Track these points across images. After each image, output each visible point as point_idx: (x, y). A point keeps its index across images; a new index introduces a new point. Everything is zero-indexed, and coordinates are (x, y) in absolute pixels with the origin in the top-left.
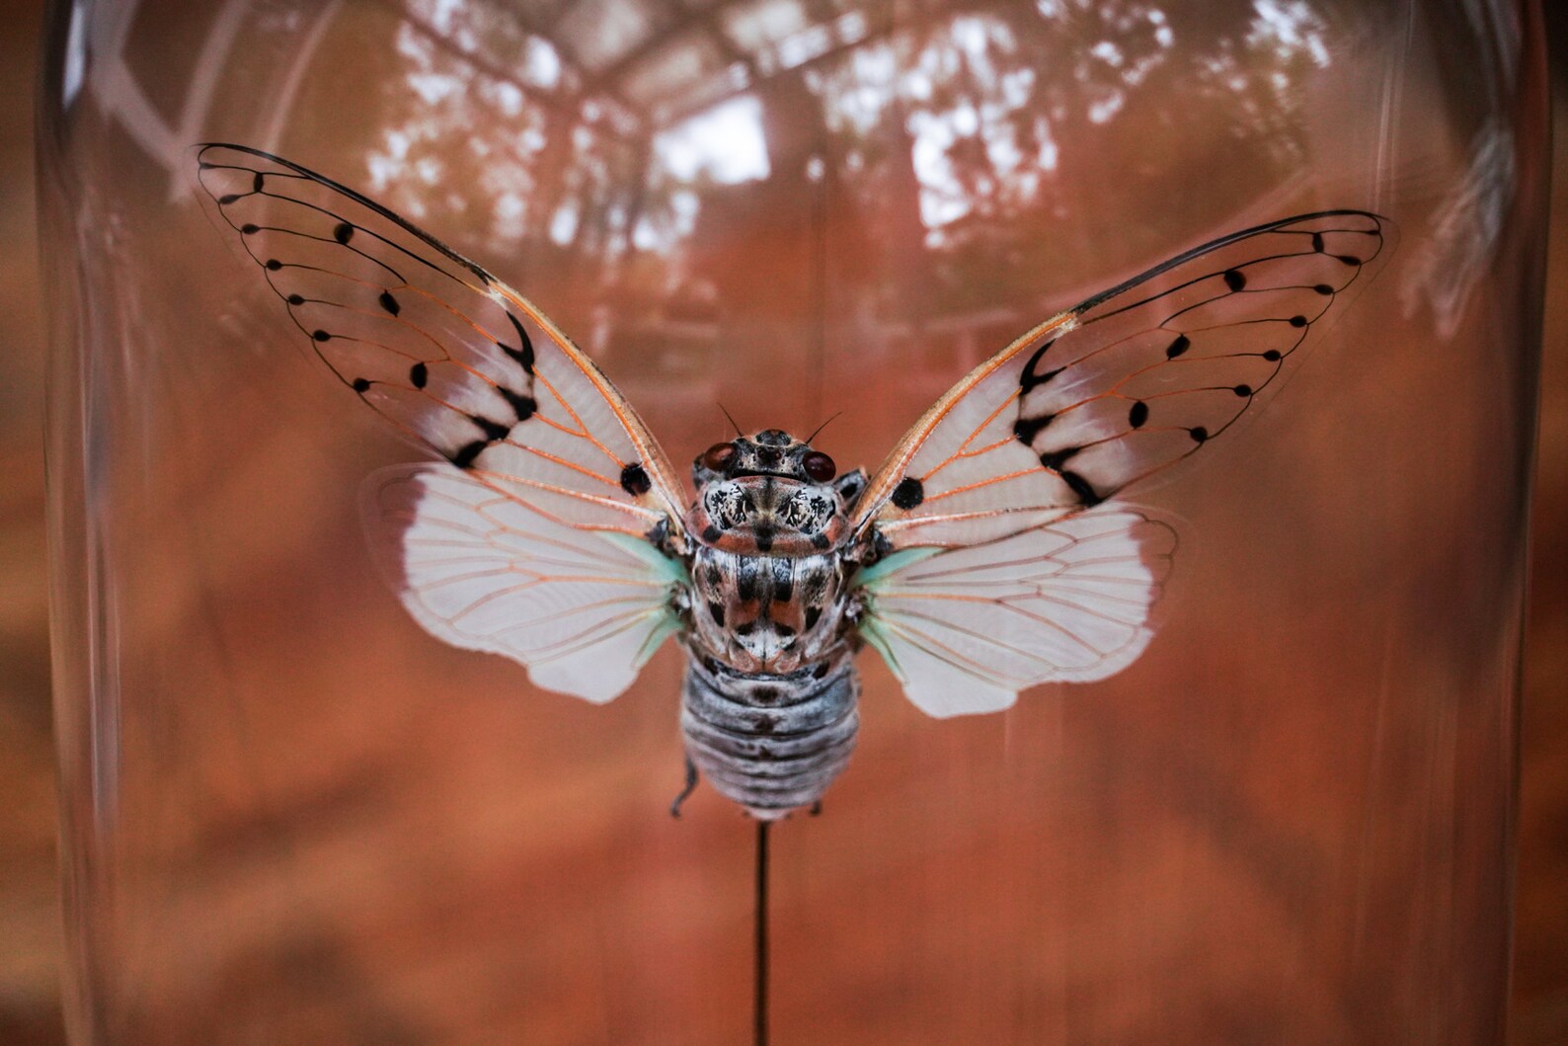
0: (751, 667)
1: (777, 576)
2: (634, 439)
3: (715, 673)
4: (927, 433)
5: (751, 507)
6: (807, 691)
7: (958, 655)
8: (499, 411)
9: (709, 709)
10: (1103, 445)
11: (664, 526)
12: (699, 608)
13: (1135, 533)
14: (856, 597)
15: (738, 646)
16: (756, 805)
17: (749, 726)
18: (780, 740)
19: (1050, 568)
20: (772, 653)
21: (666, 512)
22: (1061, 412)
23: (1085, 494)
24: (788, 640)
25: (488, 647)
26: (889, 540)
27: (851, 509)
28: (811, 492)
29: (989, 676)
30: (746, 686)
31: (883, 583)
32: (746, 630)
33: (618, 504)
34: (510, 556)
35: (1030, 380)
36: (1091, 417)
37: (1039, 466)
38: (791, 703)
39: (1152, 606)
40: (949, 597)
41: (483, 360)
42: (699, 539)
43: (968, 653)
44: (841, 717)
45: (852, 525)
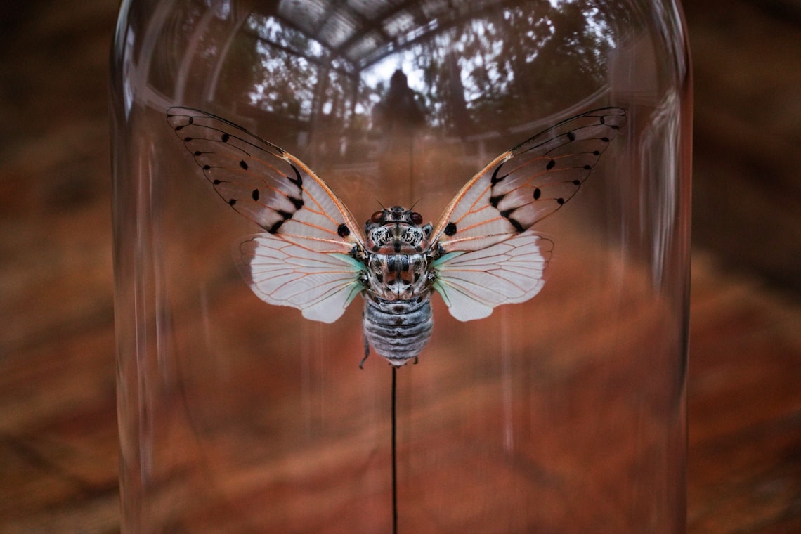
0: (394, 298)
1: (403, 262)
2: (343, 213)
3: (378, 303)
4: (457, 203)
5: (391, 236)
6: (415, 308)
7: (471, 293)
8: (288, 207)
9: (377, 318)
10: (525, 207)
11: (356, 249)
12: (372, 279)
13: (537, 243)
14: (432, 272)
15: (388, 290)
16: (395, 358)
17: (392, 323)
18: (405, 328)
19: (506, 258)
20: (402, 291)
21: (356, 243)
22: (507, 194)
23: (519, 228)
24: (408, 286)
25: (285, 304)
26: (444, 249)
27: (429, 238)
28: (414, 229)
29: (483, 302)
30: (392, 306)
31: (442, 266)
32: (391, 283)
33: (336, 242)
34: (294, 267)
35: (495, 181)
36: (520, 195)
37: (500, 216)
38: (409, 312)
39: (544, 270)
40: (467, 271)
41: (282, 185)
42: (371, 252)
43: (475, 292)
44: (428, 319)
45: (430, 243)
